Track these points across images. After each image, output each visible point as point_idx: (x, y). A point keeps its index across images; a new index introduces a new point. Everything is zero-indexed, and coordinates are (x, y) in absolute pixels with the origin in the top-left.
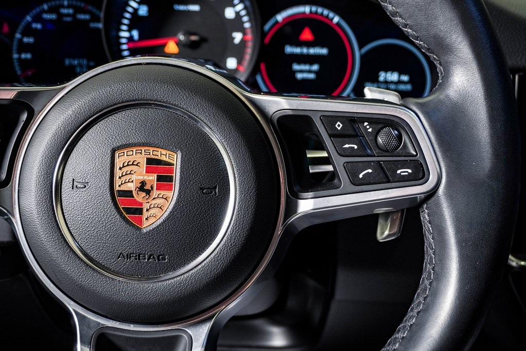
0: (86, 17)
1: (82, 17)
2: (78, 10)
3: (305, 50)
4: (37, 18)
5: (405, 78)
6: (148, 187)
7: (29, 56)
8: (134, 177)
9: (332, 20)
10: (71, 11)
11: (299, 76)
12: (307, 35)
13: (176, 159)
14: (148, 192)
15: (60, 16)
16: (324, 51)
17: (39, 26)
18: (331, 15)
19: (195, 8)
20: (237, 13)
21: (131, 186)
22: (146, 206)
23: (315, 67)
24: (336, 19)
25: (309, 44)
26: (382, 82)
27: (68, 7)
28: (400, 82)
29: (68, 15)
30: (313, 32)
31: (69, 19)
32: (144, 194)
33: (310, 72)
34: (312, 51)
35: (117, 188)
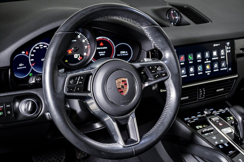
0: (46, 46)
1: (45, 47)
2: (44, 45)
3: (101, 48)
4: (34, 49)
5: (127, 52)
6: (123, 86)
7: (33, 60)
8: (120, 85)
9: (108, 40)
10: (42, 45)
11: (100, 55)
12: (101, 44)
13: (127, 80)
14: (123, 87)
15: (40, 47)
16: (106, 48)
17: (35, 51)
18: (107, 38)
19: (75, 41)
20: (85, 41)
21: (120, 87)
22: (124, 91)
23: (104, 52)
24: (109, 39)
25: (102, 46)
26: (121, 54)
27: (42, 44)
28: (125, 53)
29: (41, 47)
30: (103, 43)
31: (42, 48)
32: (123, 88)
33: (103, 53)
34: (103, 48)
35: (118, 88)
